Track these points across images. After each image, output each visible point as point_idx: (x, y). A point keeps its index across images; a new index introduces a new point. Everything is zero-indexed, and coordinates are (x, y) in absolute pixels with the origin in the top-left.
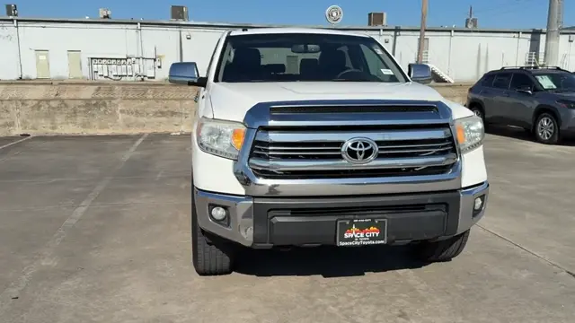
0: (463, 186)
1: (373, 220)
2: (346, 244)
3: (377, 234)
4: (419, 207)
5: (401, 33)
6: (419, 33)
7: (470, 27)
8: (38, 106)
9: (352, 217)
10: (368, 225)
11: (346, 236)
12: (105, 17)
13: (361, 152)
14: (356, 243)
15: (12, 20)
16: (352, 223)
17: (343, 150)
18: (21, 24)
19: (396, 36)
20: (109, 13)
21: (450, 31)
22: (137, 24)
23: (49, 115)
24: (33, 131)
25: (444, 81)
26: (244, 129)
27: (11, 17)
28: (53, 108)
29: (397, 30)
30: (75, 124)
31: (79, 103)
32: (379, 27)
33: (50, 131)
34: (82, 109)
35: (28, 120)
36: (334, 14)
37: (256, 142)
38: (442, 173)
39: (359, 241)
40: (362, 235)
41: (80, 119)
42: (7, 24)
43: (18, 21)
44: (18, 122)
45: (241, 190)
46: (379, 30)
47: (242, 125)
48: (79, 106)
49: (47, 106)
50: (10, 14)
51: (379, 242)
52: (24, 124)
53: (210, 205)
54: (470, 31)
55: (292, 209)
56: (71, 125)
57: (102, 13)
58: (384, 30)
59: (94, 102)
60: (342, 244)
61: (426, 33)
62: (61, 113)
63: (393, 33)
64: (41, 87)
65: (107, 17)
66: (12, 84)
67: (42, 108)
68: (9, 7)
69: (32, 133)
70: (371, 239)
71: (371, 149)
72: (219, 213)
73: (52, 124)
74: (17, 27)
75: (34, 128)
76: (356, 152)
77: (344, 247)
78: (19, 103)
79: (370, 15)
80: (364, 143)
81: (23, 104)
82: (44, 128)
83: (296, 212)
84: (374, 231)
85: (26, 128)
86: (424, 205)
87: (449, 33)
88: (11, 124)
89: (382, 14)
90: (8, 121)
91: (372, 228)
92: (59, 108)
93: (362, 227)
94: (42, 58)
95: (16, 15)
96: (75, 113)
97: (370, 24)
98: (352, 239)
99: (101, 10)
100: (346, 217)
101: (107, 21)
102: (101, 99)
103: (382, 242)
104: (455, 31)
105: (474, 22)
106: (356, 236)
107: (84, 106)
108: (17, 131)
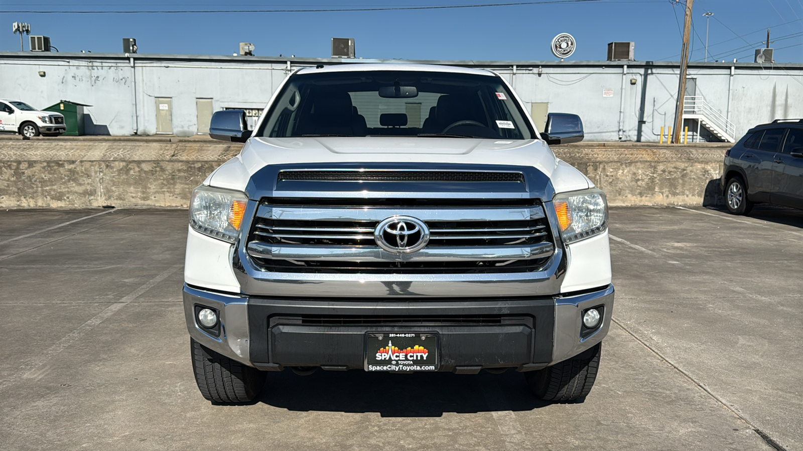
0: (563, 291)
1: (418, 335)
2: (378, 368)
3: (425, 356)
4: (493, 319)
5: (654, 71)
6: (678, 71)
7: (760, 61)
8: (126, 170)
9: (387, 329)
10: (411, 343)
11: (379, 357)
12: (246, 54)
13: (402, 237)
14: (393, 368)
15: (128, 59)
16: (386, 339)
17: (377, 233)
18: (139, 64)
19: (646, 75)
20: (252, 48)
21: (730, 68)
22: (285, 62)
23: (141, 181)
24: (120, 202)
25: (719, 139)
26: (245, 200)
27: (127, 55)
28: (145, 172)
29: (648, 66)
30: (173, 193)
31: (179, 166)
32: (624, 62)
33: (141, 202)
34: (182, 174)
35: (113, 188)
36: (564, 45)
37: (257, 220)
38: (531, 270)
39: (397, 364)
40: (402, 356)
41: (179, 187)
42: (121, 64)
43: (135, 59)
44: (101, 189)
45: (235, 286)
46: (622, 66)
47: (244, 196)
48: (179, 171)
49: (137, 169)
50: (127, 50)
51: (427, 368)
52: (108, 194)
53: (196, 306)
54: (759, 68)
55: (303, 316)
56: (168, 194)
57: (244, 48)
58: (629, 67)
59: (198, 165)
60: (372, 368)
61: (691, 71)
62: (155, 180)
63: (642, 71)
64: (155, 144)
65: (249, 53)
66: (120, 140)
67: (132, 172)
68: (126, 42)
69: (117, 204)
70: (416, 362)
71: (419, 233)
72: (208, 317)
73: (143, 193)
74: (134, 67)
75: (120, 198)
76: (395, 236)
77: (376, 372)
78: (103, 165)
79: (610, 45)
80: (407, 224)
81: (107, 166)
82: (133, 198)
83: (310, 319)
84: (419, 352)
85: (109, 198)
86: (500, 316)
87: (727, 71)
88: (92, 193)
89: (629, 43)
90: (89, 187)
91: (416, 347)
92: (152, 172)
93: (402, 345)
94: (164, 107)
95: (134, 52)
96: (173, 179)
97: (609, 58)
98: (388, 362)
99: (242, 44)
100: (379, 329)
101: (248, 59)
102: (206, 162)
103: (432, 368)
104: (736, 68)
105: (768, 54)
106: (393, 358)
107: (185, 171)
108: (99, 202)
